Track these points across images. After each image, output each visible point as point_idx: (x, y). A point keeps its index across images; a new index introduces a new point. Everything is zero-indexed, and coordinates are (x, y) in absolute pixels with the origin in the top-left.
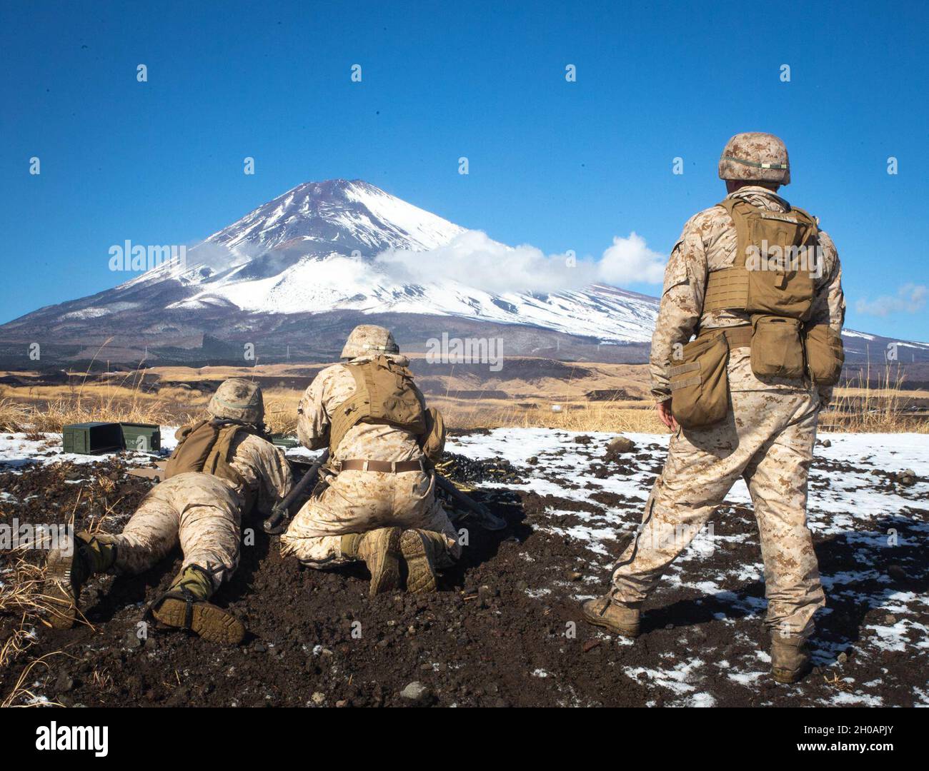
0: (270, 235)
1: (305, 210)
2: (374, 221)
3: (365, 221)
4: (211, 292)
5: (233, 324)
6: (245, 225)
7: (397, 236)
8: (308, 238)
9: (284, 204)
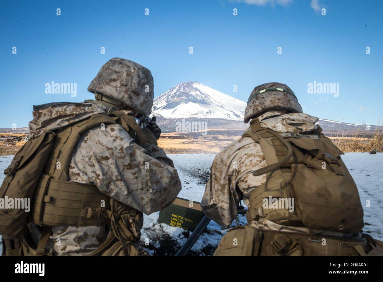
0: (172, 97)
1: (182, 90)
2: (201, 93)
3: (198, 93)
4: (156, 113)
5: (162, 122)
6: (165, 94)
7: (207, 97)
8: (183, 98)
9: (176, 88)
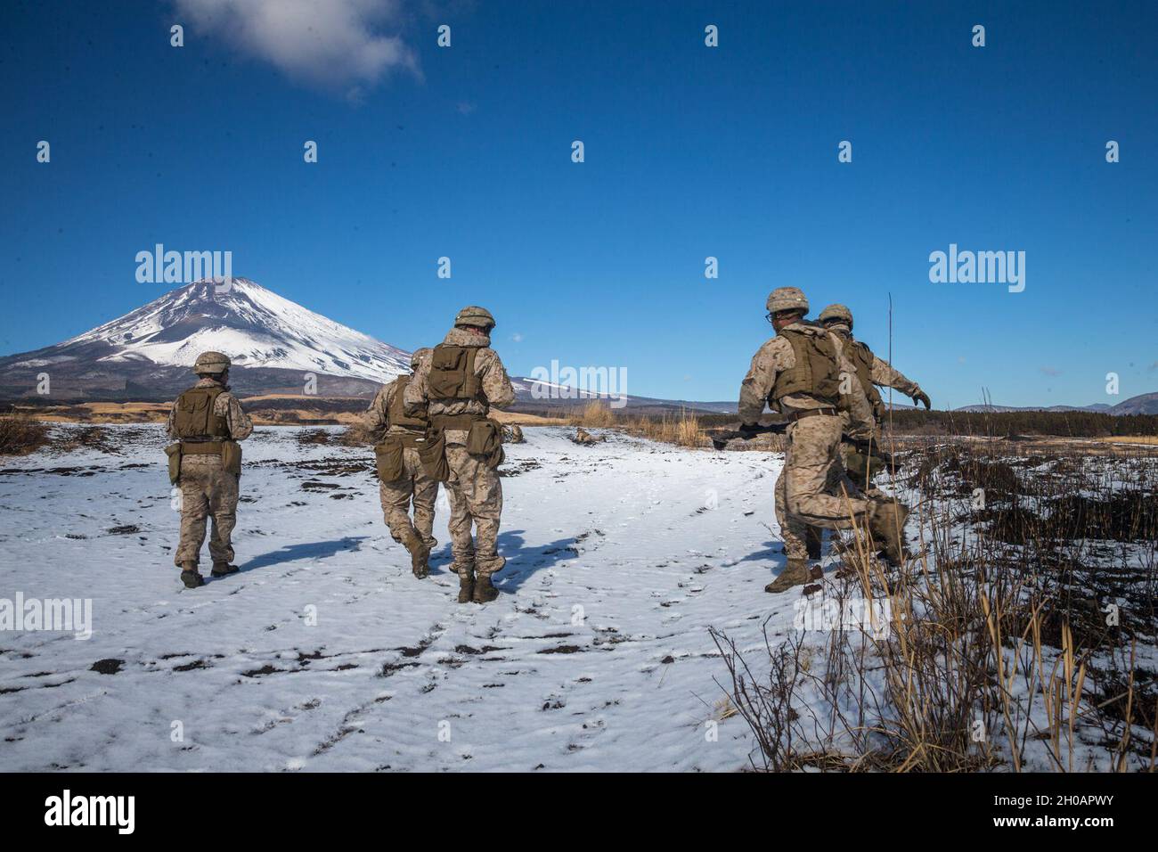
0: (178, 311)
1: (204, 296)
2: (253, 305)
3: (247, 305)
4: (132, 350)
5: (149, 373)
6: (159, 305)
7: (269, 317)
8: (205, 315)
9: (188, 292)
